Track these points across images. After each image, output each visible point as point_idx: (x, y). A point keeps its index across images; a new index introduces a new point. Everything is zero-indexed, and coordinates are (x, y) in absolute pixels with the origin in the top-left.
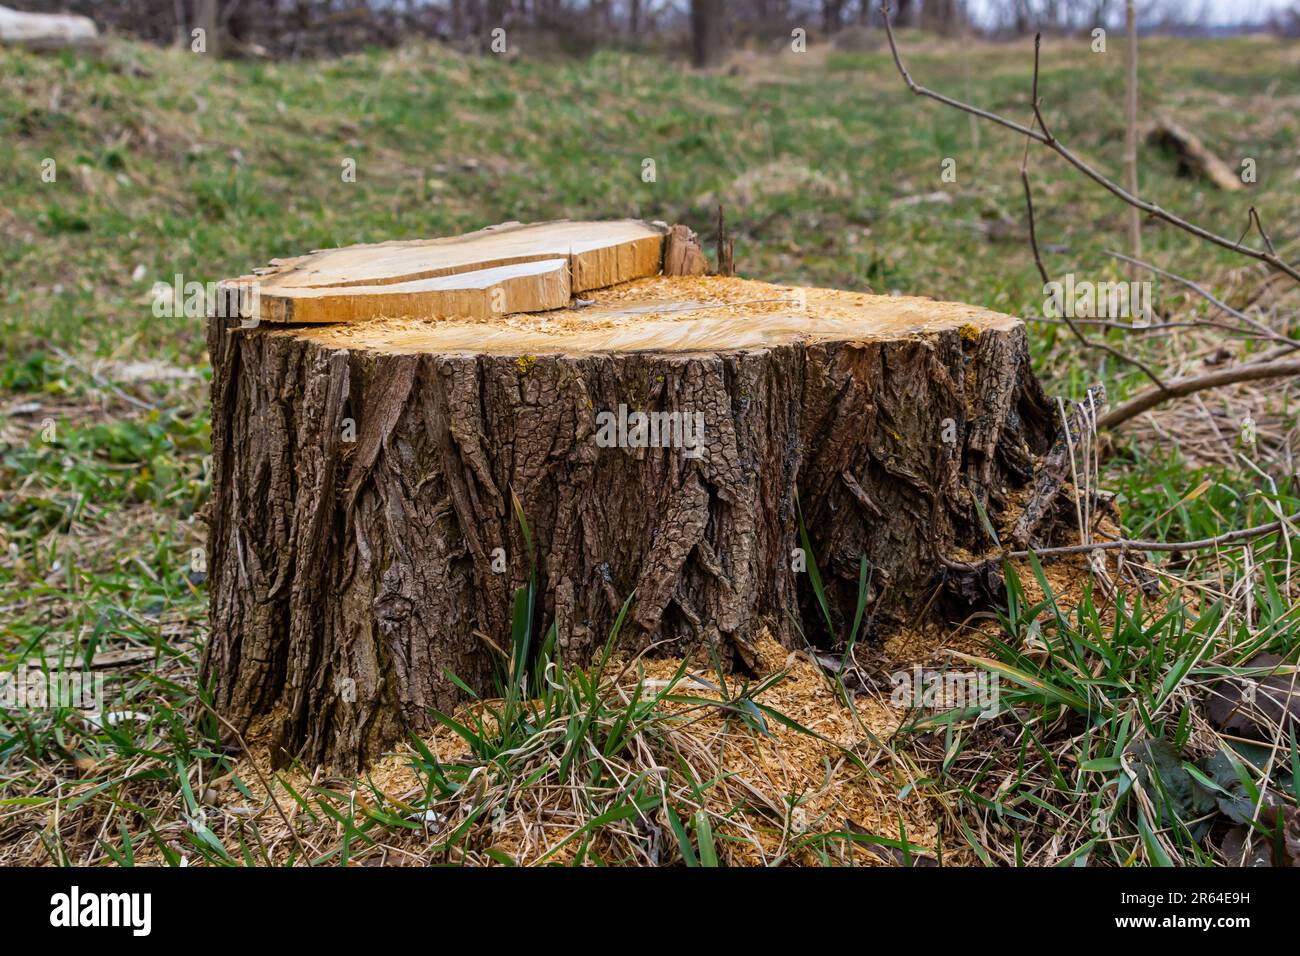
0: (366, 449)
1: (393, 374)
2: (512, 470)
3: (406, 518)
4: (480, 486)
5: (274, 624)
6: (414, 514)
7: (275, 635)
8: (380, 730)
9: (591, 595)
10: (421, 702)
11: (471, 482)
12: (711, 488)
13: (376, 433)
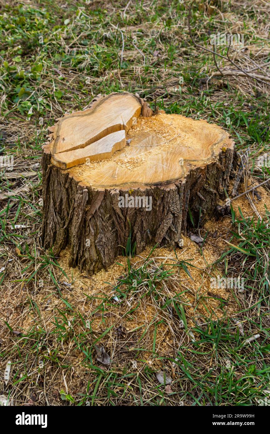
0: (92, 210)
1: (99, 195)
2: (127, 212)
3: (102, 225)
4: (120, 218)
5: (65, 232)
6: (105, 224)
7: (65, 234)
8: (98, 266)
9: (144, 235)
10: (107, 262)
11: (117, 216)
12: (174, 214)
13: (95, 207)
